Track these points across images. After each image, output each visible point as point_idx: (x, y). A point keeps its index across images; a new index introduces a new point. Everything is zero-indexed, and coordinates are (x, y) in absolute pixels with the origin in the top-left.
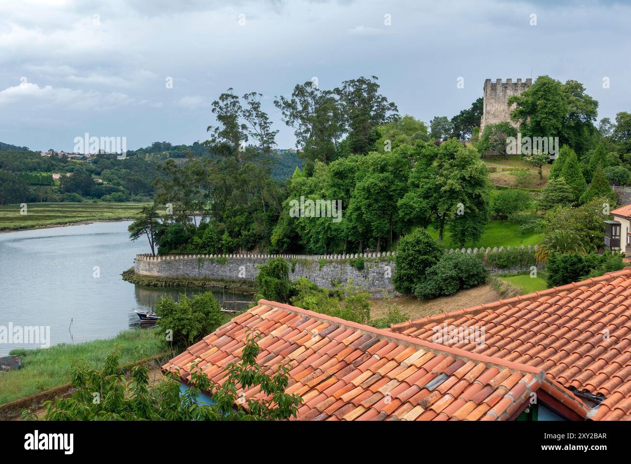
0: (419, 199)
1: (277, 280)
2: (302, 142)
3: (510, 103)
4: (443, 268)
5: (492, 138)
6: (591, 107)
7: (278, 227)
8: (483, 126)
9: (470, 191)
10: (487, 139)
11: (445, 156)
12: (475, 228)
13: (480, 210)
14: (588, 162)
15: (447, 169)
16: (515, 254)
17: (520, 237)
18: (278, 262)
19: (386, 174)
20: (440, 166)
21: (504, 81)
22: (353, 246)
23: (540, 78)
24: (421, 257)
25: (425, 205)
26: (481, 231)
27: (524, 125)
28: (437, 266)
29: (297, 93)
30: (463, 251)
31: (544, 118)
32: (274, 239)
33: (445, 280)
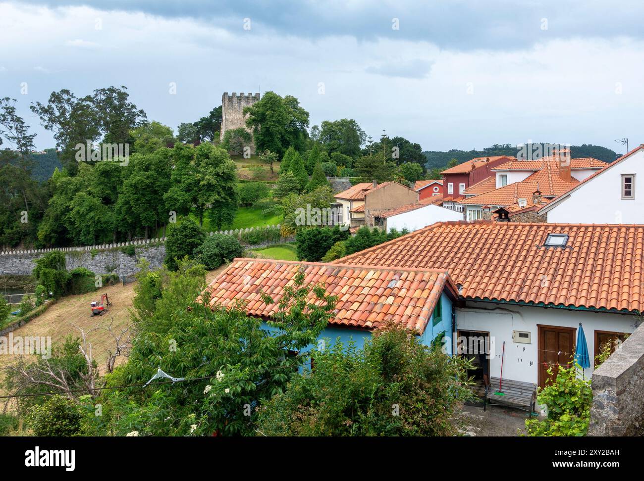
0: (182, 193)
1: (55, 271)
2: (61, 145)
3: (245, 113)
4: (208, 247)
5: (232, 141)
6: (304, 117)
7: (44, 223)
8: (223, 131)
9: (224, 185)
10: (228, 142)
11: (201, 156)
12: (229, 214)
13: (232, 199)
14: (307, 159)
15: (204, 167)
16: (263, 232)
17: (263, 219)
18: (55, 254)
19: (150, 172)
20: (198, 165)
21: (238, 94)
22: (122, 236)
23: (267, 93)
24: (188, 240)
25: (187, 197)
26: (234, 216)
27: (256, 130)
28: (203, 246)
29: (53, 99)
30: (221, 232)
31: (272, 125)
32: (41, 234)
33: (210, 257)
